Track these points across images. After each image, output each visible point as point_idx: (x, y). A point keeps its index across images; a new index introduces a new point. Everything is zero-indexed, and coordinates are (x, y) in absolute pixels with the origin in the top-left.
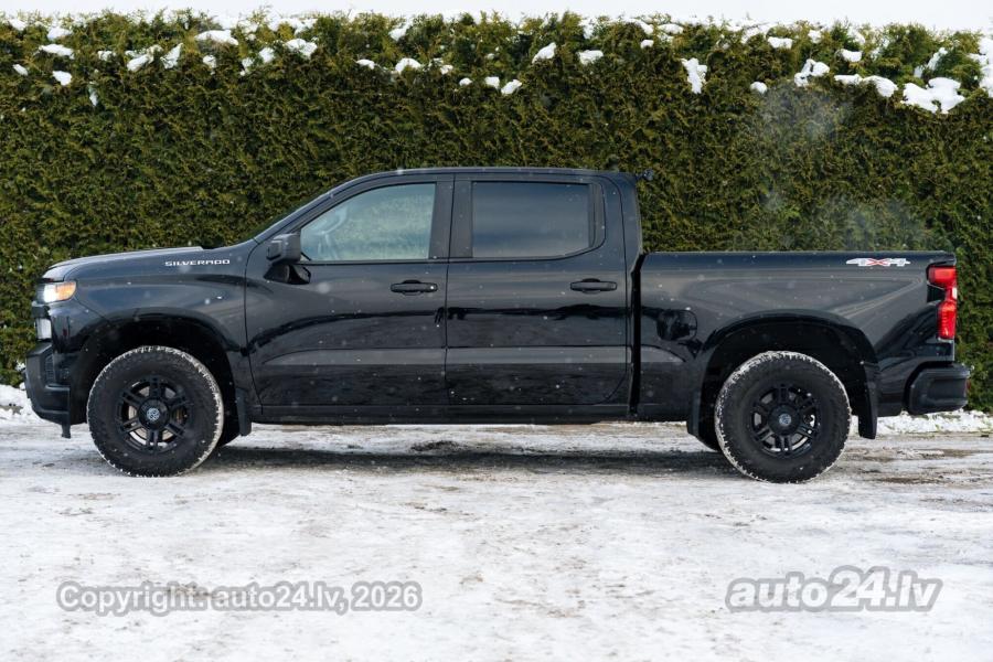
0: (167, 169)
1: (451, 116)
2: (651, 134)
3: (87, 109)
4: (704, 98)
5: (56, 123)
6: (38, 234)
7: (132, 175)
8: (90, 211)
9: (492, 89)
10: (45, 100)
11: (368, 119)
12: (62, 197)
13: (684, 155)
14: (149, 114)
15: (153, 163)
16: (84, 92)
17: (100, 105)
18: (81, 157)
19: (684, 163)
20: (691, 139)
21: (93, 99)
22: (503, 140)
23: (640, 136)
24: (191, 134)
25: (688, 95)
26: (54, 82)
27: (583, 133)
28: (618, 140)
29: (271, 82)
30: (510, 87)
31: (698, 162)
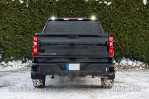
0: (42, 19)
1: (98, 9)
2: (136, 13)
3: (26, 8)
4: (146, 6)
5: (20, 10)
6: (16, 32)
7: (35, 21)
8: (27, 27)
9: (105, 4)
10: (18, 6)
11: (81, 10)
12: (21, 25)
13: (142, 17)
14: (38, 9)
15: (39, 18)
16: (25, 4)
17: (29, 7)
18: (25, 17)
19: (143, 19)
20: (144, 14)
21: (27, 6)
22: (108, 14)
23: (134, 13)
24: (46, 13)
25: (143, 5)
26: (19, 2)
27: (123, 13)
28: (130, 14)
29: (62, 3)
30: (109, 3)
31: (145, 18)
